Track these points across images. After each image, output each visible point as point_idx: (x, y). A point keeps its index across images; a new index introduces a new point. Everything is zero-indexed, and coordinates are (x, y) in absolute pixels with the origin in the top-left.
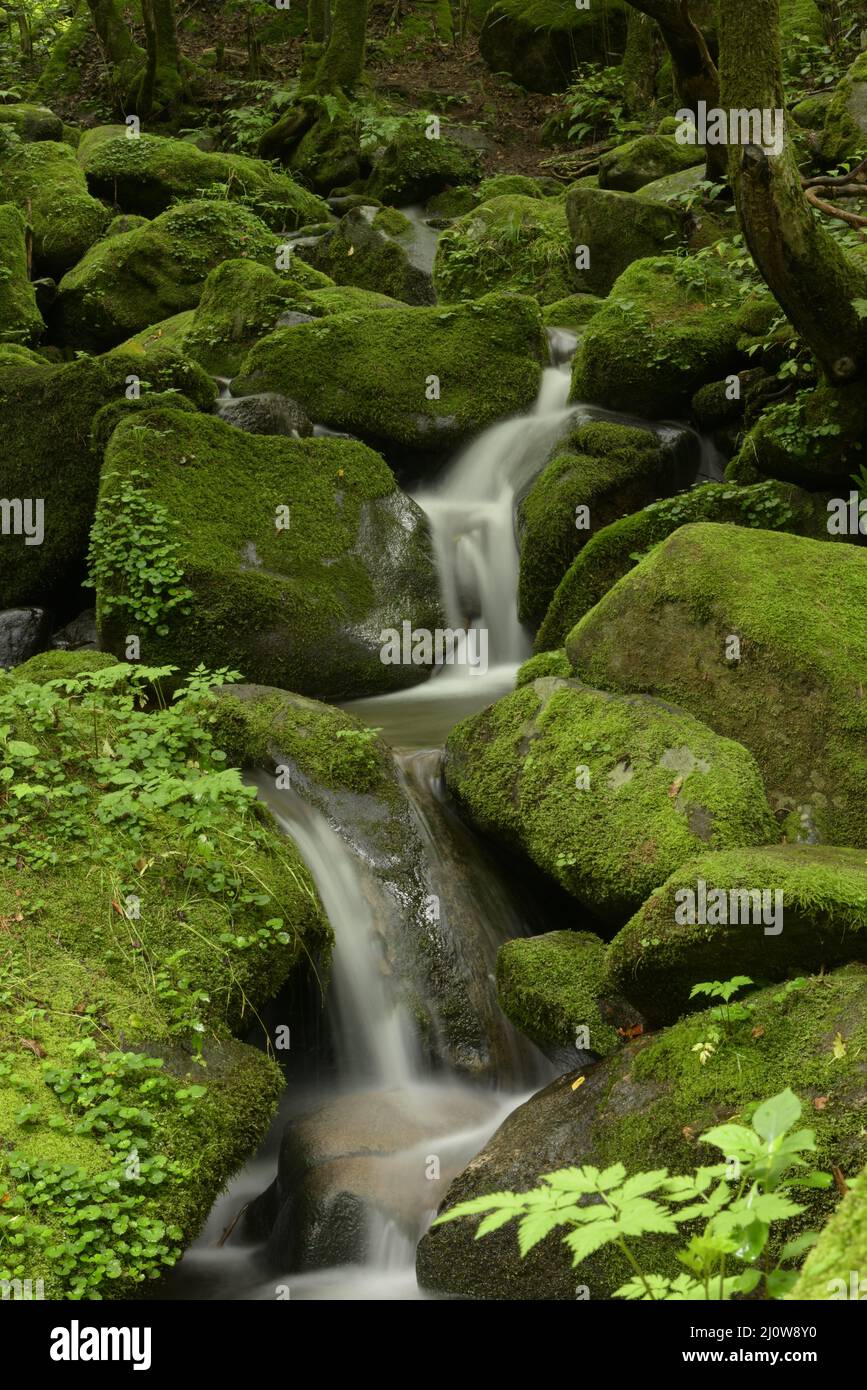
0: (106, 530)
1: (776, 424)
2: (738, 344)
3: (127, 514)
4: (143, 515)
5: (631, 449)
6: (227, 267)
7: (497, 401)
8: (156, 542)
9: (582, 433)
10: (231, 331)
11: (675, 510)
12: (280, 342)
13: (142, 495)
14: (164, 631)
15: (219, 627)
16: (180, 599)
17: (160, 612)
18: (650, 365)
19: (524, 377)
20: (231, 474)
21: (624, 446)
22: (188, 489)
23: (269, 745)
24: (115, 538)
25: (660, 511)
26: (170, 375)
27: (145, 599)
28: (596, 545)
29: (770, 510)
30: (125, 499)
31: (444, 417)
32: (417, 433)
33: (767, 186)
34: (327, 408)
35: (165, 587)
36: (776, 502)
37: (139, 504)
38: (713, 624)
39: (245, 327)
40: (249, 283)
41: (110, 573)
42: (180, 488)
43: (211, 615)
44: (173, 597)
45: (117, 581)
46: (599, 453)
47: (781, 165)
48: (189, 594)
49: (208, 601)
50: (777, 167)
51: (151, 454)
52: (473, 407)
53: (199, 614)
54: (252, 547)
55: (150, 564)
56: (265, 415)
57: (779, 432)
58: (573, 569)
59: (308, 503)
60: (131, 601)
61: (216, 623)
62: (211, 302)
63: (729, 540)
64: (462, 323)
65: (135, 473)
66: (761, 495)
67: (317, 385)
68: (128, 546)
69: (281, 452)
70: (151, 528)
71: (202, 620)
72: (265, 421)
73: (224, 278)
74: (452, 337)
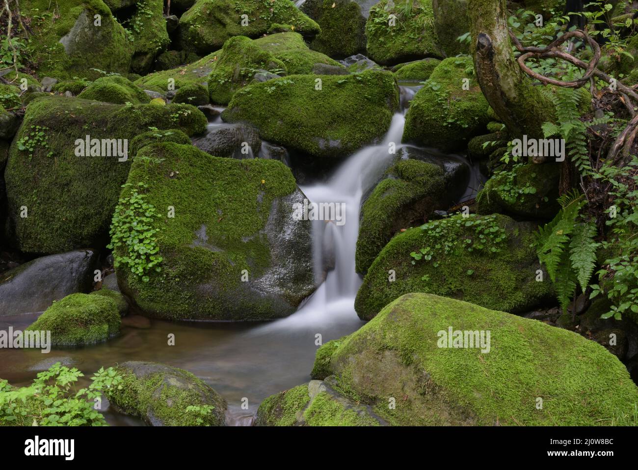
0: (120, 217)
1: (500, 182)
2: (488, 125)
3: (132, 210)
4: (141, 210)
5: (426, 178)
6: (234, 40)
7: (364, 133)
8: (146, 228)
9: (401, 165)
10: (233, 76)
11: (438, 230)
12: (249, 93)
13: (142, 199)
14: (146, 279)
15: (177, 280)
16: (156, 262)
17: (144, 269)
18: (445, 124)
19: (381, 119)
20: (199, 183)
21: (422, 175)
22: (172, 192)
23: (148, 409)
24: (124, 223)
25: (429, 229)
26: (177, 118)
27: (137, 261)
28: (392, 246)
29: (493, 233)
30: (132, 201)
31: (334, 140)
32: (319, 149)
33: (491, 60)
34: (271, 131)
35: (148, 256)
36: (497, 228)
37: (139, 204)
38: (412, 367)
39: (240, 75)
40: (243, 51)
41: (120, 244)
42: (166, 193)
43: (173, 272)
44: (152, 261)
45: (124, 249)
46: (408, 179)
47: (501, 48)
48: (160, 259)
49: (172, 264)
50: (498, 49)
51: (153, 172)
52: (351, 135)
53: (165, 271)
54: (204, 228)
55: (141, 241)
56: (232, 138)
57: (501, 188)
58: (378, 258)
59: (240, 201)
60: (130, 261)
61: (175, 277)
62: (224, 59)
63: (431, 309)
64: (350, 86)
65: (141, 184)
66: (488, 226)
67: (266, 118)
68: (131, 229)
69: (230, 168)
70: (144, 219)
71: (167, 274)
72: (232, 142)
73: (232, 46)
74: (343, 94)
